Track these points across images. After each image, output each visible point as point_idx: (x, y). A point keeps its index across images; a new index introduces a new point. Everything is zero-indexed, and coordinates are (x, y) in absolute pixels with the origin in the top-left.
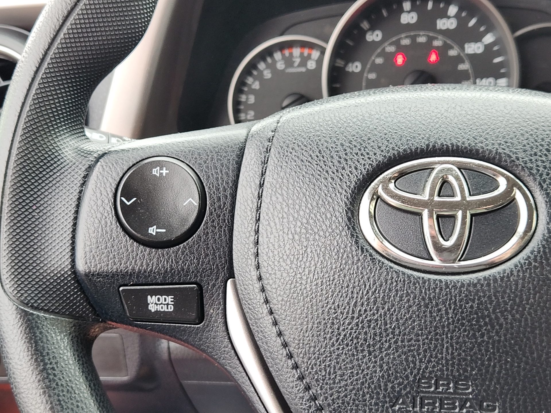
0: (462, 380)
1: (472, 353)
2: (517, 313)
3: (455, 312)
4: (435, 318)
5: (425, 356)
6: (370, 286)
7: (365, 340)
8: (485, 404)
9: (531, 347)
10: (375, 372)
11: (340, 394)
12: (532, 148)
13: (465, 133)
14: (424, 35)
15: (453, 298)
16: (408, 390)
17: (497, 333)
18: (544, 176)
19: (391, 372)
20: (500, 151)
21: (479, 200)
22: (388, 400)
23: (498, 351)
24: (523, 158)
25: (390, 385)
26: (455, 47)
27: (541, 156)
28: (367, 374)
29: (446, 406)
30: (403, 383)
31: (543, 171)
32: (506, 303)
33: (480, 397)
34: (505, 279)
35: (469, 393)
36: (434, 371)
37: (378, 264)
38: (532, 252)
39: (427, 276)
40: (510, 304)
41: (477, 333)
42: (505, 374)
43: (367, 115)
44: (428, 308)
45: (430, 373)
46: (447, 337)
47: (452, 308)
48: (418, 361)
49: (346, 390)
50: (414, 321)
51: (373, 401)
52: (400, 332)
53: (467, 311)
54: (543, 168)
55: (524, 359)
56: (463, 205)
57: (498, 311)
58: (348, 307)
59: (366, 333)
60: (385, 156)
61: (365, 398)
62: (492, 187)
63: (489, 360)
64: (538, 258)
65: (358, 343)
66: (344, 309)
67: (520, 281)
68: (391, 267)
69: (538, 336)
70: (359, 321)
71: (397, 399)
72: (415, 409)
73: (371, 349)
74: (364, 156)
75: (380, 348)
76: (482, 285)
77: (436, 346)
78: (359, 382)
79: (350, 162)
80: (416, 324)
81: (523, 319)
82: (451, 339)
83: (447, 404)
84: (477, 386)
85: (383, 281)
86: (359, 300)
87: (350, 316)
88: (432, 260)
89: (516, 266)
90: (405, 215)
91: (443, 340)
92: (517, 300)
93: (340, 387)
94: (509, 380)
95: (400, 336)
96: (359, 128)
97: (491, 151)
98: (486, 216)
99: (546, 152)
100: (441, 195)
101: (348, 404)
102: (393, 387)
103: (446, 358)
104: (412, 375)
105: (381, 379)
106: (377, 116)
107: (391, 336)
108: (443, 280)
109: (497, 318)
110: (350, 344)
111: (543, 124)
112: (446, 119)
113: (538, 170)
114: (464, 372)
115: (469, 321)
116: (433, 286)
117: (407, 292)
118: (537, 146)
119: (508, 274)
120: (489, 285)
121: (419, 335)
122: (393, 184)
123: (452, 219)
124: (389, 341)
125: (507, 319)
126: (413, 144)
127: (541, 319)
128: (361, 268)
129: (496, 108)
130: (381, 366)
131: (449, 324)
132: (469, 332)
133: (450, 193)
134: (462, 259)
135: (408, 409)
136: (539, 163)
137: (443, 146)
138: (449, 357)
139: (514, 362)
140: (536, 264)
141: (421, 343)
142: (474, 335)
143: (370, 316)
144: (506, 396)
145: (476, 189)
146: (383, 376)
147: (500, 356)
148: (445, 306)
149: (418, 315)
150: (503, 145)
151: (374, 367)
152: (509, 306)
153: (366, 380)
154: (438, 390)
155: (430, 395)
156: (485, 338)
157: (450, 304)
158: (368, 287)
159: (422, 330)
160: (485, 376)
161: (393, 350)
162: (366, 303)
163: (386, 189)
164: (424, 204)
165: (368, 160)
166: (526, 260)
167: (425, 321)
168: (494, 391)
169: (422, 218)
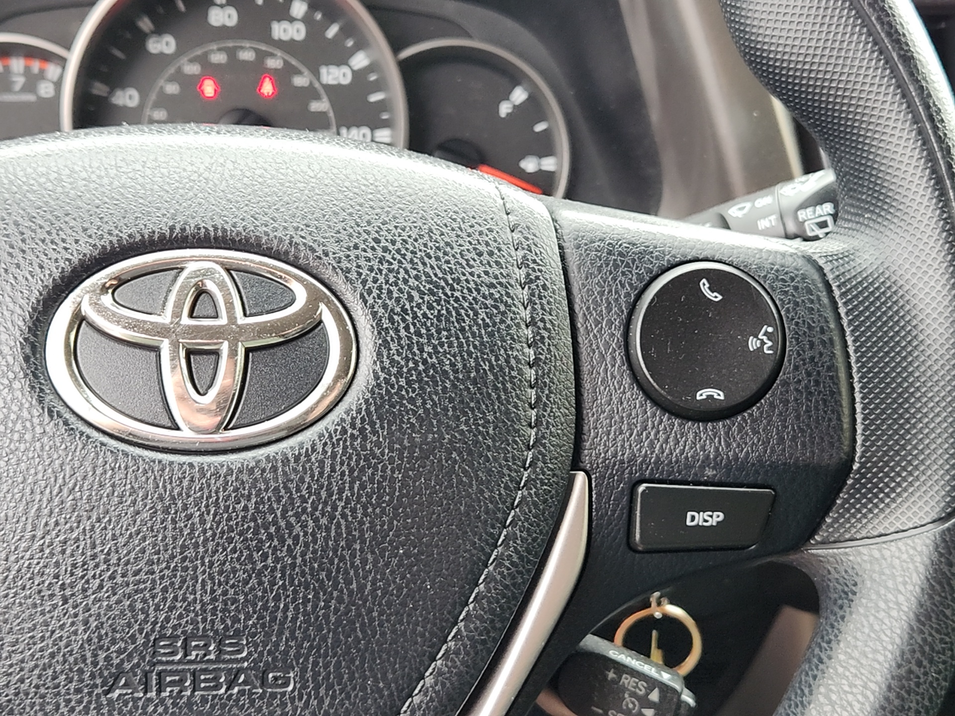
0: (230, 637)
1: (247, 589)
2: (323, 515)
3: (217, 518)
4: (181, 531)
5: (165, 599)
6: (64, 478)
7: (57, 577)
8: (271, 675)
9: (346, 572)
10: (75, 633)
11: (12, 678)
12: (351, 236)
13: (238, 209)
14: (252, 48)
15: (213, 494)
16: (136, 661)
17: (290, 550)
18: (370, 284)
19: (103, 632)
20: (297, 239)
21: (258, 324)
22: (99, 681)
23: (292, 583)
24: (334, 253)
25: (102, 655)
26: (306, 72)
27: (365, 251)
28: (61, 637)
29: (203, 685)
30: (125, 649)
31: (367, 275)
32: (304, 500)
33: (262, 665)
34: (303, 459)
35: (242, 658)
36: (180, 625)
37: (80, 438)
38: (347, 412)
39: (167, 458)
40: (310, 501)
41: (255, 553)
42: (305, 621)
43: (67, 172)
44: (170, 513)
45: (175, 628)
46: (203, 564)
47: (212, 512)
48: (152, 608)
49: (22, 670)
50: (144, 539)
51: (72, 686)
52: (119, 559)
53: (237, 515)
54: (368, 270)
55: (335, 594)
56: (233, 333)
57: (290, 513)
58: (24, 519)
59: (57, 564)
60: (95, 245)
61: (57, 681)
62: (282, 301)
63: (277, 598)
64: (358, 421)
65: (43, 582)
66: (18, 522)
67: (328, 462)
68: (102, 444)
69: (358, 553)
70: (44, 542)
71: (117, 679)
72: (149, 695)
73: (68, 592)
74: (56, 244)
75: (84, 590)
76: (264, 470)
77: (184, 581)
78: (46, 653)
79: (30, 256)
80: (147, 543)
81: (333, 527)
82: (210, 568)
83: (205, 681)
84: (256, 645)
85: (89, 469)
86: (44, 506)
87: (28, 535)
88: (178, 429)
89: (321, 436)
90: (131, 350)
91: (195, 569)
92: (324, 494)
93: (11, 666)
94: (311, 631)
95: (119, 565)
96: (49, 195)
97: (281, 240)
98: (272, 351)
99: (373, 244)
100: (194, 315)
101: (27, 694)
102: (108, 659)
103: (201, 601)
104: (141, 634)
105: (86, 646)
106: (84, 175)
107: (103, 567)
108: (195, 464)
109: (289, 526)
110: (28, 587)
111: (370, 196)
112: (207, 183)
113: (360, 274)
114: (233, 623)
115: (241, 534)
116: (178, 474)
117: (132, 487)
118: (359, 233)
119: (307, 449)
120: (274, 469)
121: (153, 563)
122: (110, 295)
123: (213, 357)
124: (100, 576)
125: (306, 526)
126: (145, 225)
127: (364, 524)
128: (47, 448)
129: (294, 168)
130: (86, 622)
131: (206, 540)
132: (241, 552)
133: (211, 312)
134: (231, 426)
135: (136, 695)
136: (362, 262)
137: (199, 229)
138: (207, 599)
139: (319, 599)
140: (355, 432)
141: (157, 576)
142: (250, 556)
143: (65, 533)
144: (307, 659)
145: (256, 305)
146: (89, 640)
147: (295, 592)
148: (199, 510)
149: (152, 527)
150: (302, 230)
151: (73, 624)
152: (309, 505)
153: (59, 649)
154: (188, 658)
155: (174, 667)
156: (270, 561)
157: (207, 506)
158: (60, 481)
159: (158, 553)
160: (270, 627)
161: (107, 591)
162: (57, 510)
163: (96, 305)
164: (163, 331)
165: (63, 251)
166: (338, 424)
167: (165, 537)
168: (286, 653)
169: (160, 355)
